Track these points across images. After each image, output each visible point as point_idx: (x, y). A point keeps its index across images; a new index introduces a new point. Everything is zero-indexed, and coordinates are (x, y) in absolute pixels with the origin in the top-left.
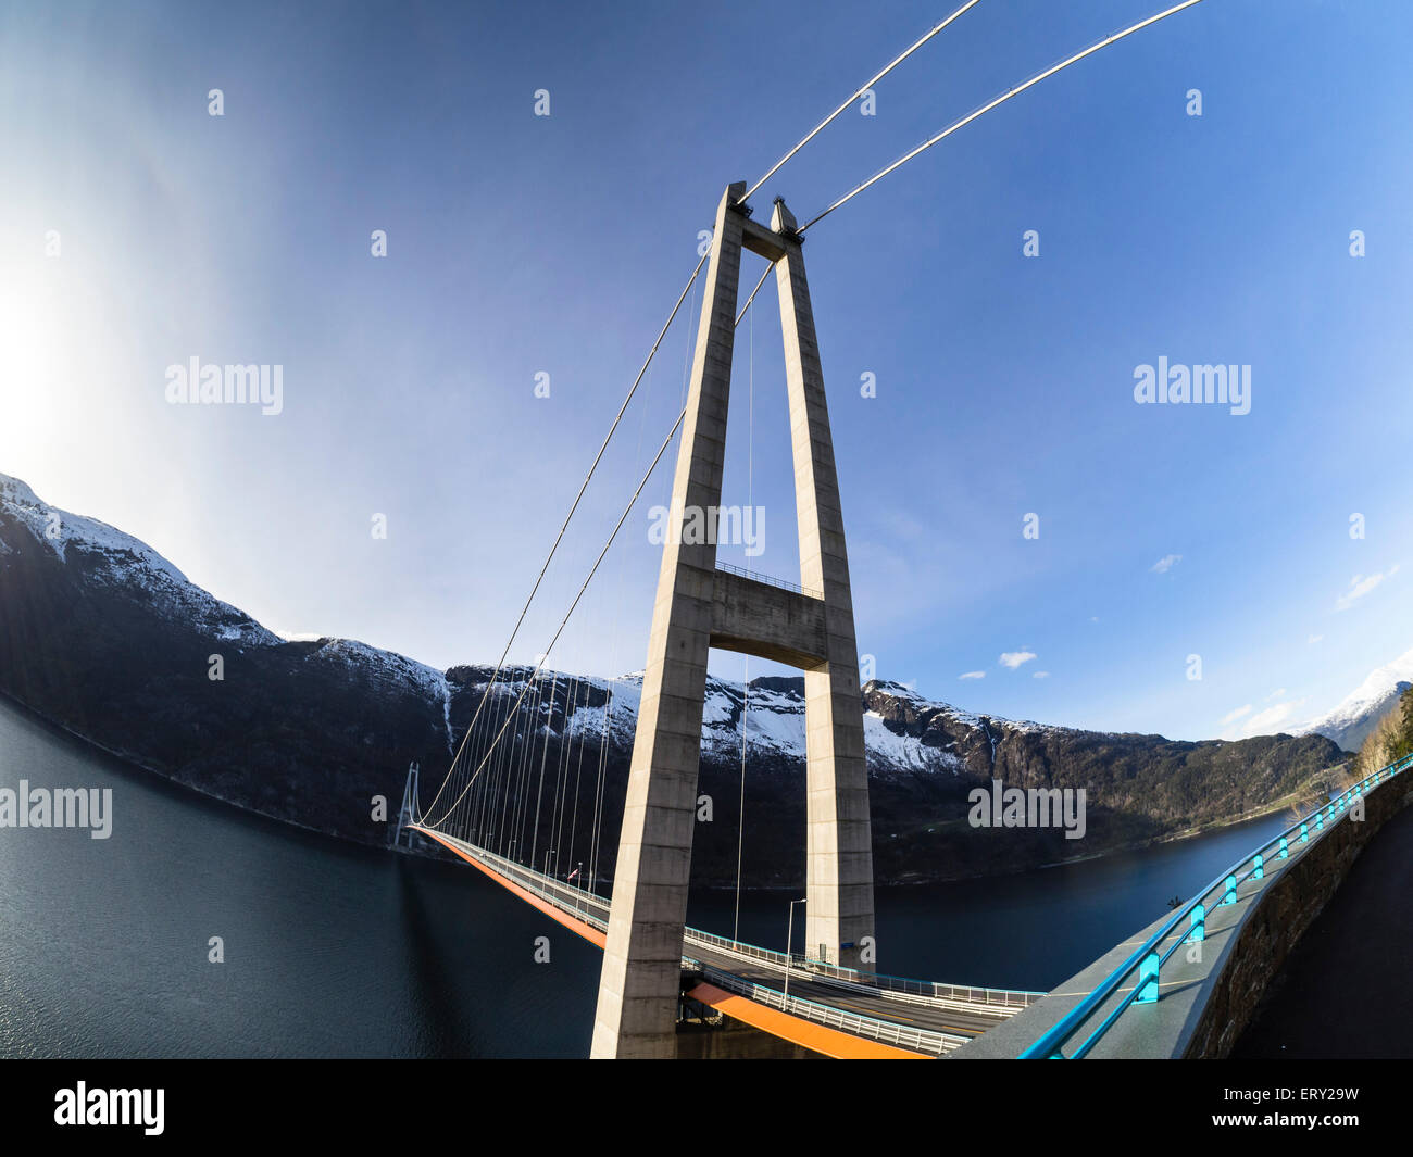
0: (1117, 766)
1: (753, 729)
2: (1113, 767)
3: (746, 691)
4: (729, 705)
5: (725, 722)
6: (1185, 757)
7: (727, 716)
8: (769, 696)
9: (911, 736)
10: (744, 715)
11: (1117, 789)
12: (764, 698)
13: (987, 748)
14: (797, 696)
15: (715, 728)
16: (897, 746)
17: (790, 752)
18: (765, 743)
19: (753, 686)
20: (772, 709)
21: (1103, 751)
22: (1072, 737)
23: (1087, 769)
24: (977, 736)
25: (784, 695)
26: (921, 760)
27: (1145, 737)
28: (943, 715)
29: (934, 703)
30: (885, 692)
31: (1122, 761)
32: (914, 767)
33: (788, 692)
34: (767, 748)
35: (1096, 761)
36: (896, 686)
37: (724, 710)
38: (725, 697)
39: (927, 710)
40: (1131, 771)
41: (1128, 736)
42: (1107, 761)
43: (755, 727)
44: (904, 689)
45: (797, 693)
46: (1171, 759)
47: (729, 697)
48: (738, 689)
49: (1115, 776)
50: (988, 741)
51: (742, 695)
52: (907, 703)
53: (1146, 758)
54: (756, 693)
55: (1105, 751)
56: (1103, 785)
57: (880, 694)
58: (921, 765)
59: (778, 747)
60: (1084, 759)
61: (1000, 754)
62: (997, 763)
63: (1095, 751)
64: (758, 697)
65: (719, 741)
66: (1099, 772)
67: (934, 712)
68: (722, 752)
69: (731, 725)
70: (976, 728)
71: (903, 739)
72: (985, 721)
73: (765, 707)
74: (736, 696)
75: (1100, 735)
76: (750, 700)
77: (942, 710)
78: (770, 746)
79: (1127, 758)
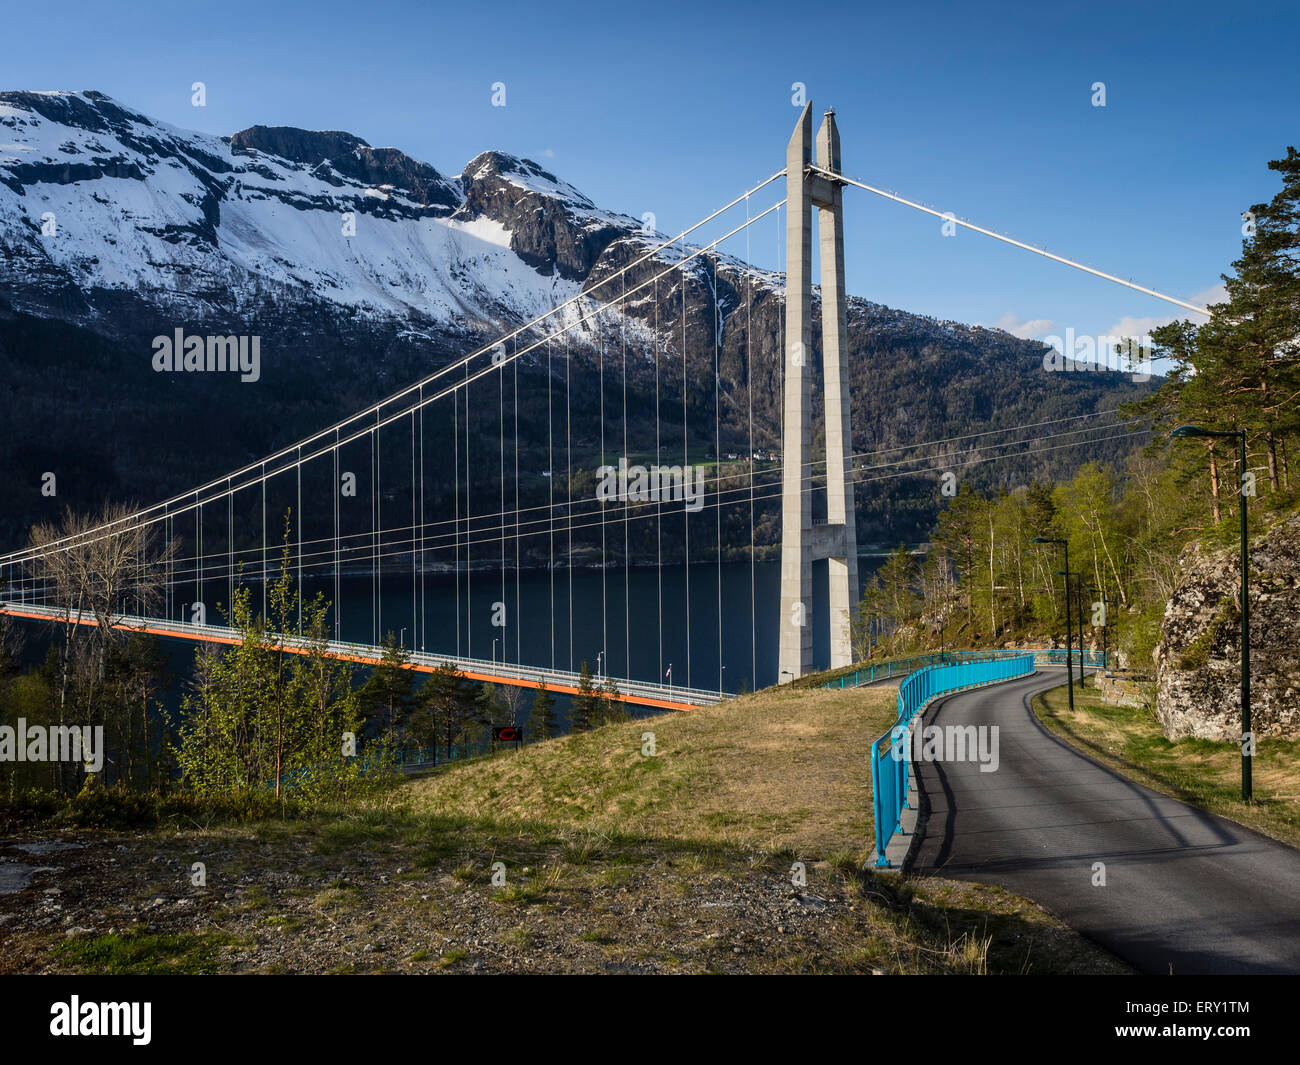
0: (957, 392)
1: (252, 244)
2: (946, 392)
3: (225, 153)
4: (195, 187)
5: (193, 228)
6: (1095, 399)
7: (196, 214)
8: (277, 169)
9: (565, 276)
10: (228, 206)
11: (951, 433)
12: (268, 174)
13: (708, 316)
14: (335, 173)
15: (174, 240)
16: (535, 293)
17: (329, 293)
18: (280, 274)
19: (239, 144)
20: (285, 197)
21: (931, 356)
22: (873, 321)
23: (897, 387)
24: (693, 290)
25: (308, 168)
26: (585, 326)
27: (1017, 342)
28: (628, 242)
29: (612, 215)
30: (517, 182)
31: (967, 383)
32: (573, 340)
33: (316, 162)
34: (289, 286)
35: (915, 376)
36: (536, 169)
37: (188, 198)
38: (185, 168)
39: (597, 227)
40: (982, 406)
41: (983, 335)
42: (937, 377)
43: (255, 238)
44: (552, 179)
45: (335, 165)
46: (1066, 397)
47: (193, 169)
48: (210, 151)
49: (950, 410)
50: (711, 301)
51: (219, 165)
52: (560, 209)
53: (1015, 386)
54: (248, 160)
55: (935, 358)
56: (925, 422)
57: (505, 183)
58: (584, 337)
59: (306, 284)
60: (893, 366)
61: (734, 333)
62: (727, 349)
63: (916, 355)
64: (253, 169)
65: (187, 270)
66: (920, 397)
67: (611, 233)
68: (199, 295)
69: (205, 232)
70: (690, 275)
71: (548, 281)
72: (706, 262)
73: (270, 192)
74: (206, 165)
75: (929, 324)
76: (237, 176)
77: (627, 232)
78: (294, 283)
79: (976, 379)
